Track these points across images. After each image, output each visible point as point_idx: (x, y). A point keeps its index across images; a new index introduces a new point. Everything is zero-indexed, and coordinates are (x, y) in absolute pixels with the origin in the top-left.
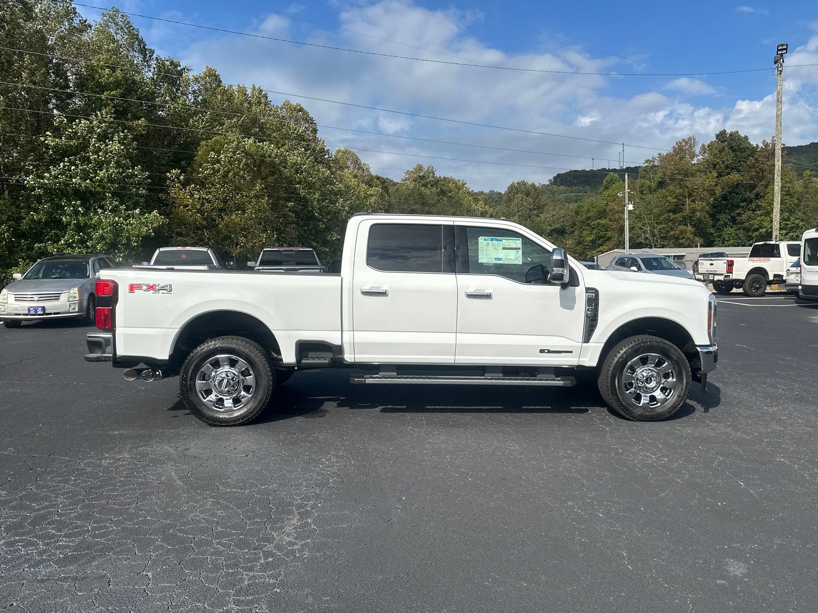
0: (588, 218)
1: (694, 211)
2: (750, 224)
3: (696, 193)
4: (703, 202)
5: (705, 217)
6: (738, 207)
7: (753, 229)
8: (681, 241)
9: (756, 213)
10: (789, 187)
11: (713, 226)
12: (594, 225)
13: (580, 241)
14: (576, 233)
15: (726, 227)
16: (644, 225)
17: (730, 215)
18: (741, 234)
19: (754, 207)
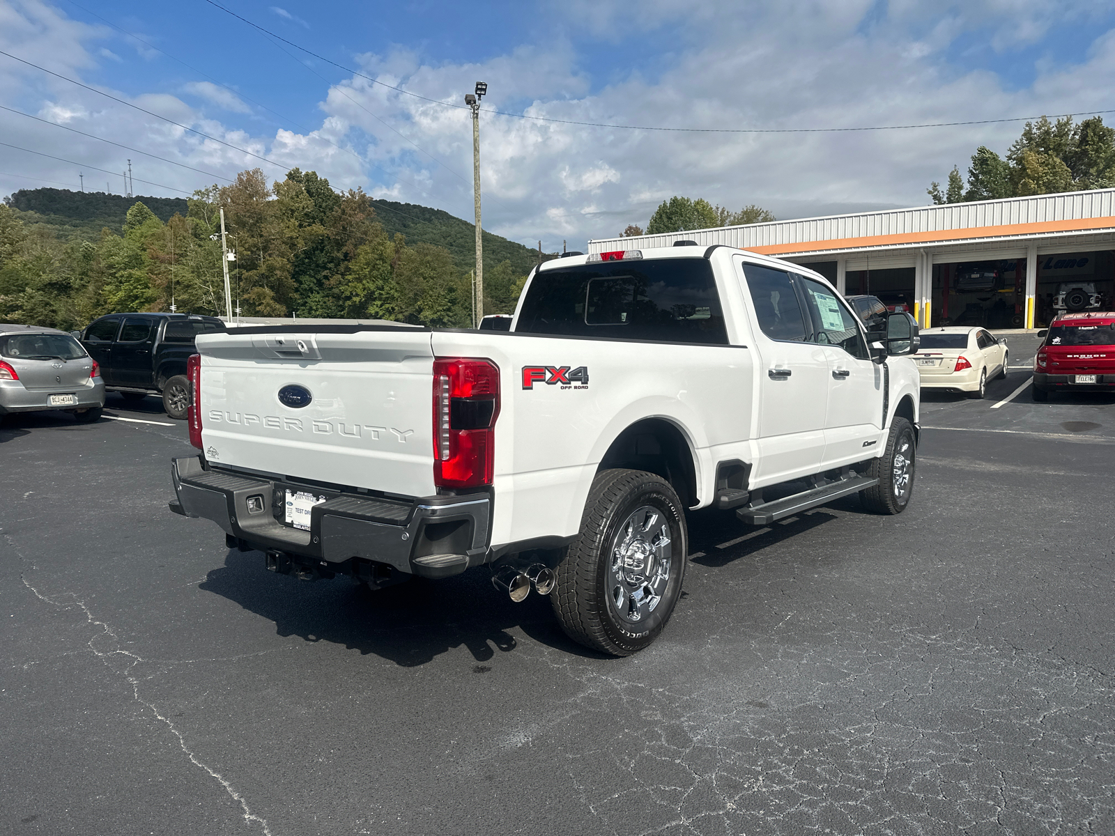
0: (111, 266)
1: (271, 269)
2: (340, 290)
3: (273, 246)
4: (284, 258)
5: (286, 278)
6: (325, 268)
7: (343, 296)
8: (258, 309)
9: (346, 277)
10: (381, 251)
11: (297, 290)
12: (122, 276)
13: (98, 301)
14: (91, 288)
15: (312, 293)
16: (205, 282)
17: (315, 278)
18: (330, 302)
19: (343, 271)
